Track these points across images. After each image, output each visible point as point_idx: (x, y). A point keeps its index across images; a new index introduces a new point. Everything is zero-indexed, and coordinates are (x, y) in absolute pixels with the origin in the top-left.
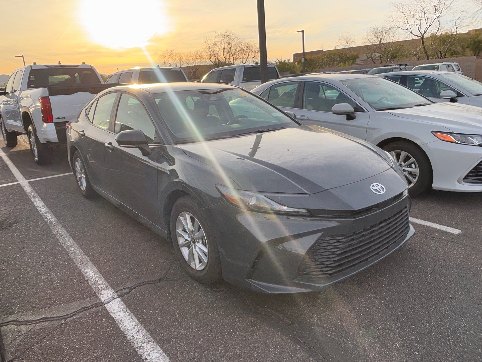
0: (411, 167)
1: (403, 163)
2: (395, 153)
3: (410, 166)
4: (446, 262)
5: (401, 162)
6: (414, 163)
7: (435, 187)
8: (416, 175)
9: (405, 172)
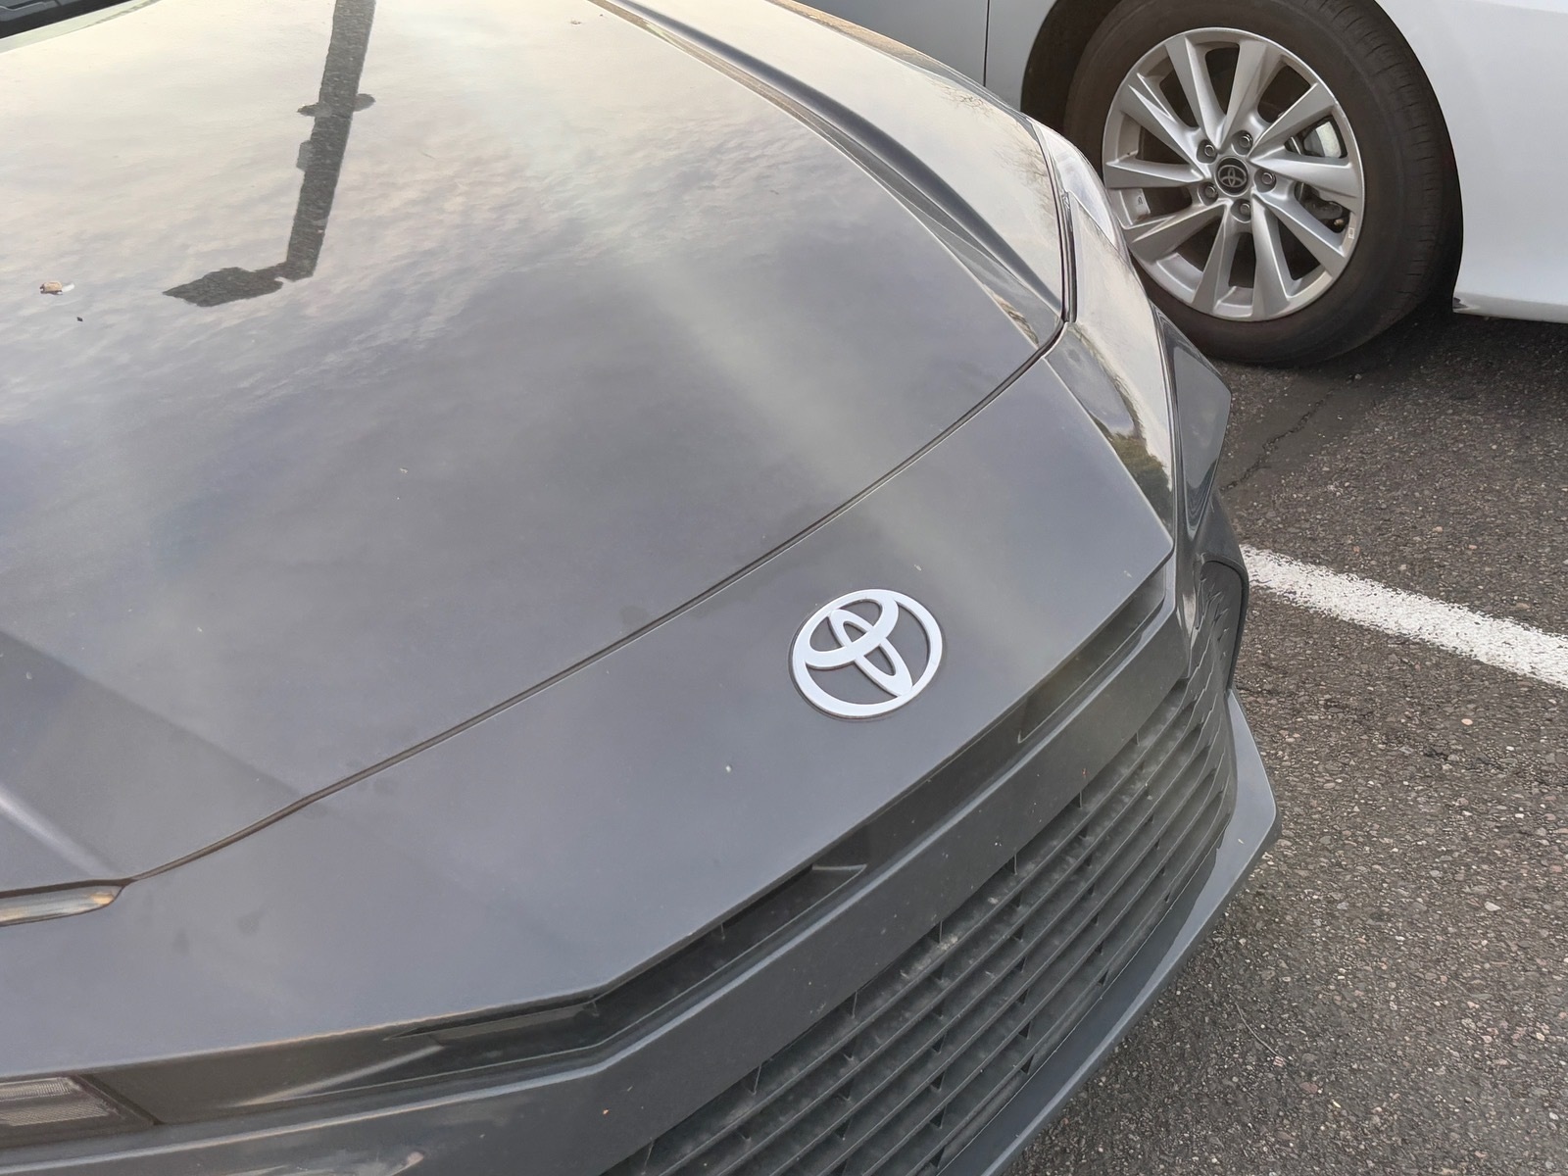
0: (1313, 153)
1: (1254, 124)
2: (1198, 44)
3: (1302, 143)
4: (1514, 1018)
5: (1241, 118)
6: (1328, 117)
7: (1475, 299)
8: (1346, 214)
9: (1271, 187)
